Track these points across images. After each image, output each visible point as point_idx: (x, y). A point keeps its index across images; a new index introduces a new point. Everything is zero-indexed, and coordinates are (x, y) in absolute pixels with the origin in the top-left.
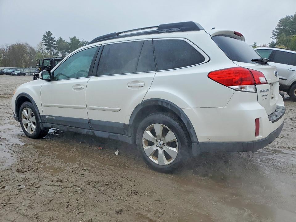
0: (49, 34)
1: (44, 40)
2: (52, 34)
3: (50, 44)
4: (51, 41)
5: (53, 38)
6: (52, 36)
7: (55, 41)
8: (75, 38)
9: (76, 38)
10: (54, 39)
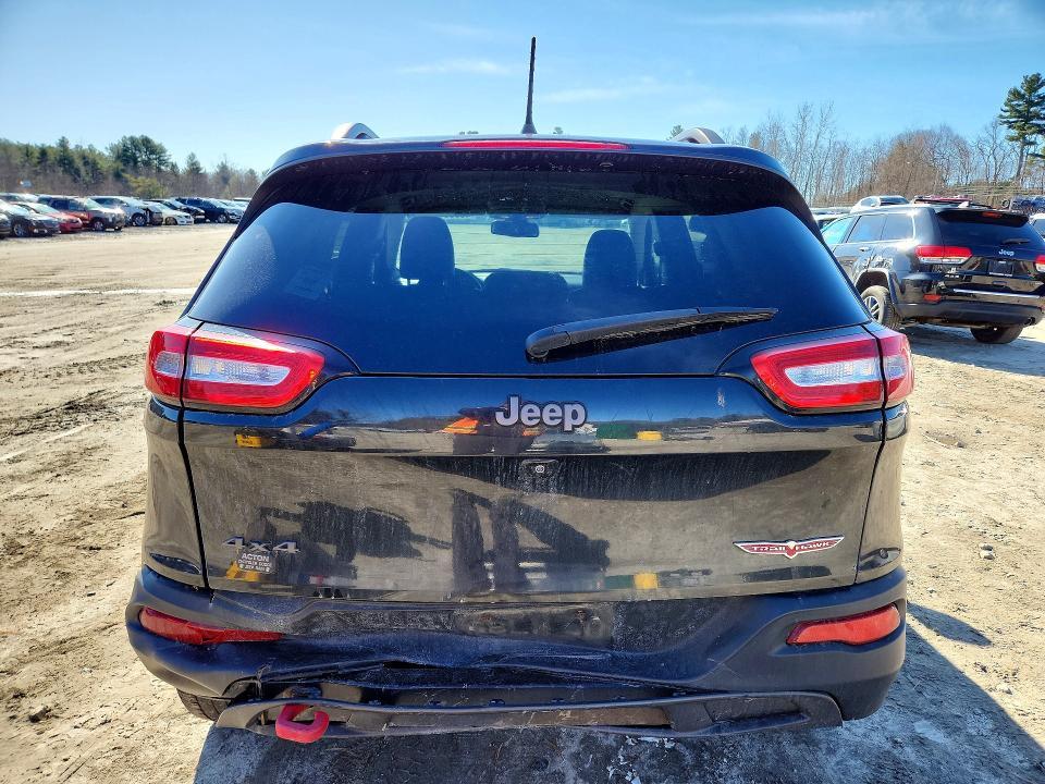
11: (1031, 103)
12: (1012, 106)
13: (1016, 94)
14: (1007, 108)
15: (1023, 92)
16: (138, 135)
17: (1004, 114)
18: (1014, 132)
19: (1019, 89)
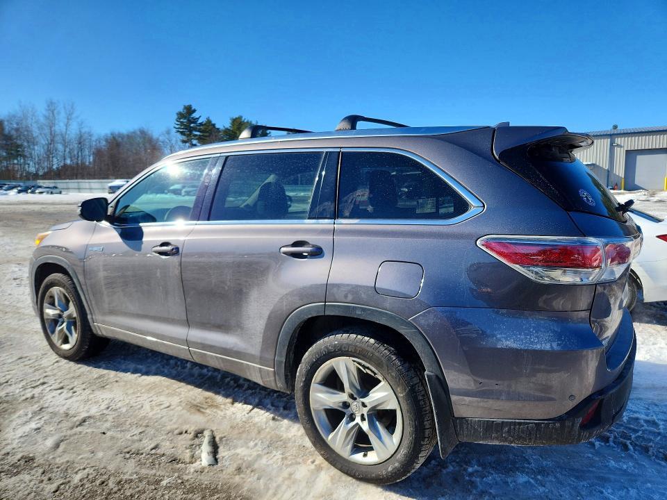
0: (189, 110)
1: (179, 123)
2: (194, 111)
3: (191, 131)
4: (192, 125)
5: (198, 119)
6: (195, 115)
7: (201, 124)
8: (240, 118)
9: (243, 118)
10: (200, 121)
12: (182, 122)
17: (177, 126)
18: (184, 138)
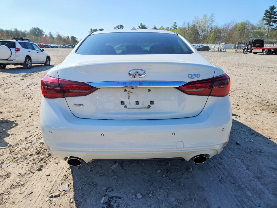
11: (271, 14)
13: (267, 11)
14: (265, 16)
15: (269, 11)
16: (36, 27)
19: (268, 10)
